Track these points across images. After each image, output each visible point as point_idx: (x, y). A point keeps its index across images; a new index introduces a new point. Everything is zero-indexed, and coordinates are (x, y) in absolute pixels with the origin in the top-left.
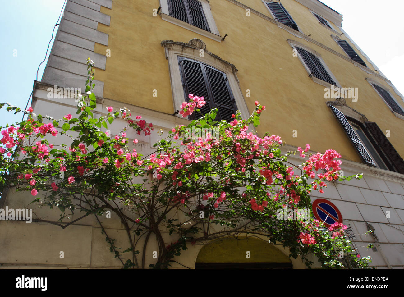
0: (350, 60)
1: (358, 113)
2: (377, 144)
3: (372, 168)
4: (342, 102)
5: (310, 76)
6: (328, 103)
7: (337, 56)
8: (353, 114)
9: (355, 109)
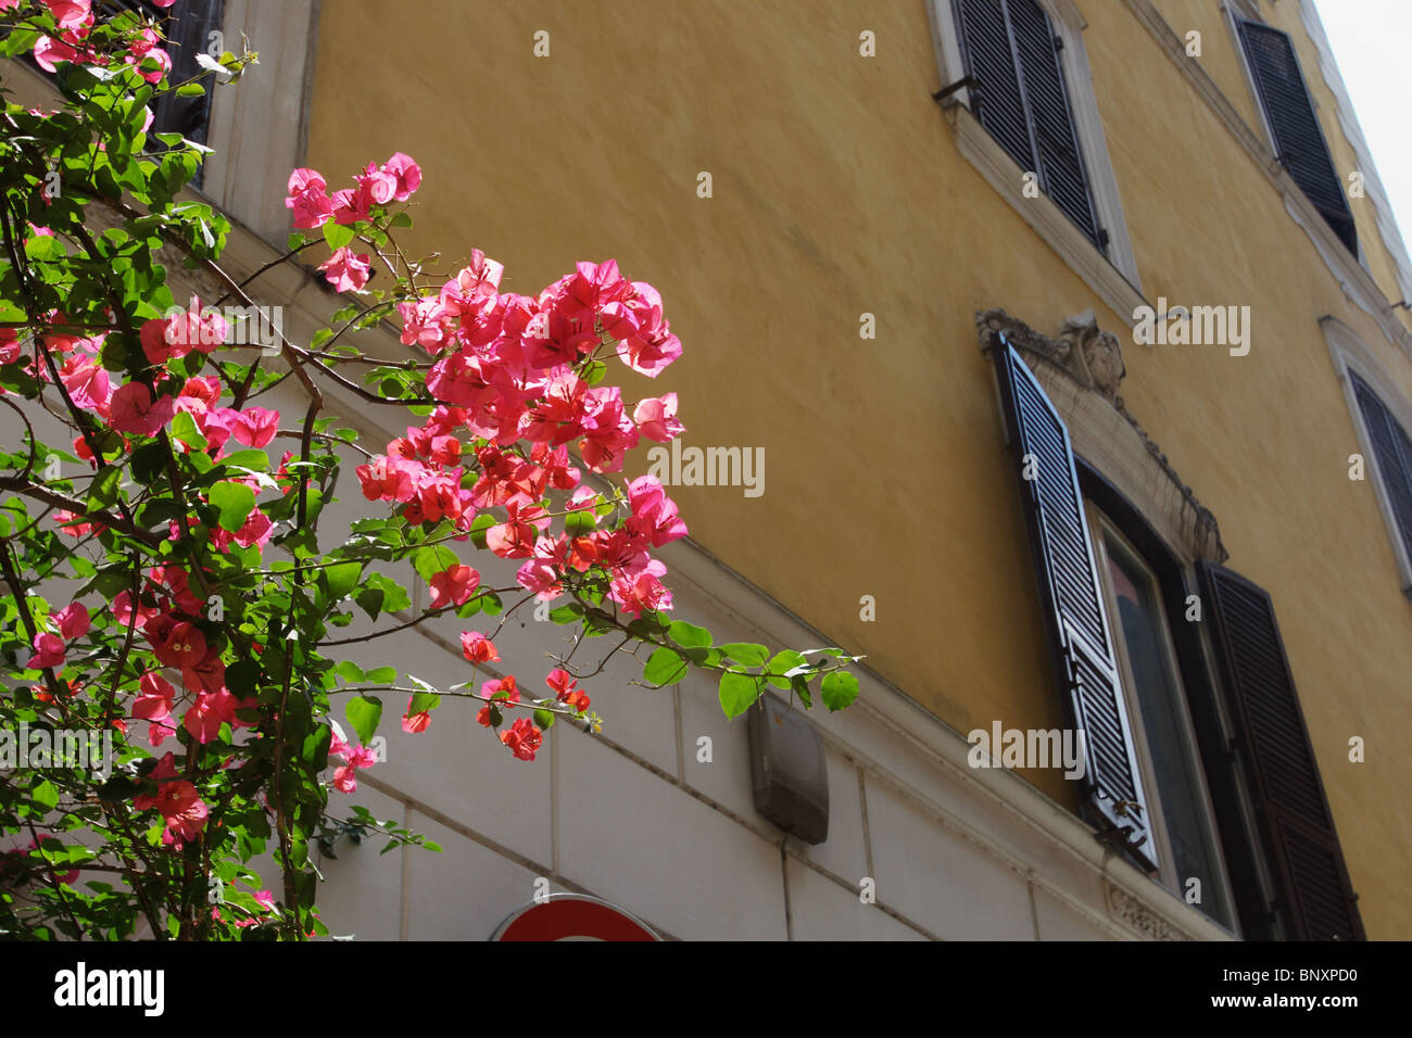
0: (1267, 160)
1: (1177, 484)
2: (1227, 732)
3: (1119, 868)
4: (1099, 366)
5: (945, 101)
6: (995, 324)
7: (1190, 92)
8: (1136, 474)
9: (1163, 450)
